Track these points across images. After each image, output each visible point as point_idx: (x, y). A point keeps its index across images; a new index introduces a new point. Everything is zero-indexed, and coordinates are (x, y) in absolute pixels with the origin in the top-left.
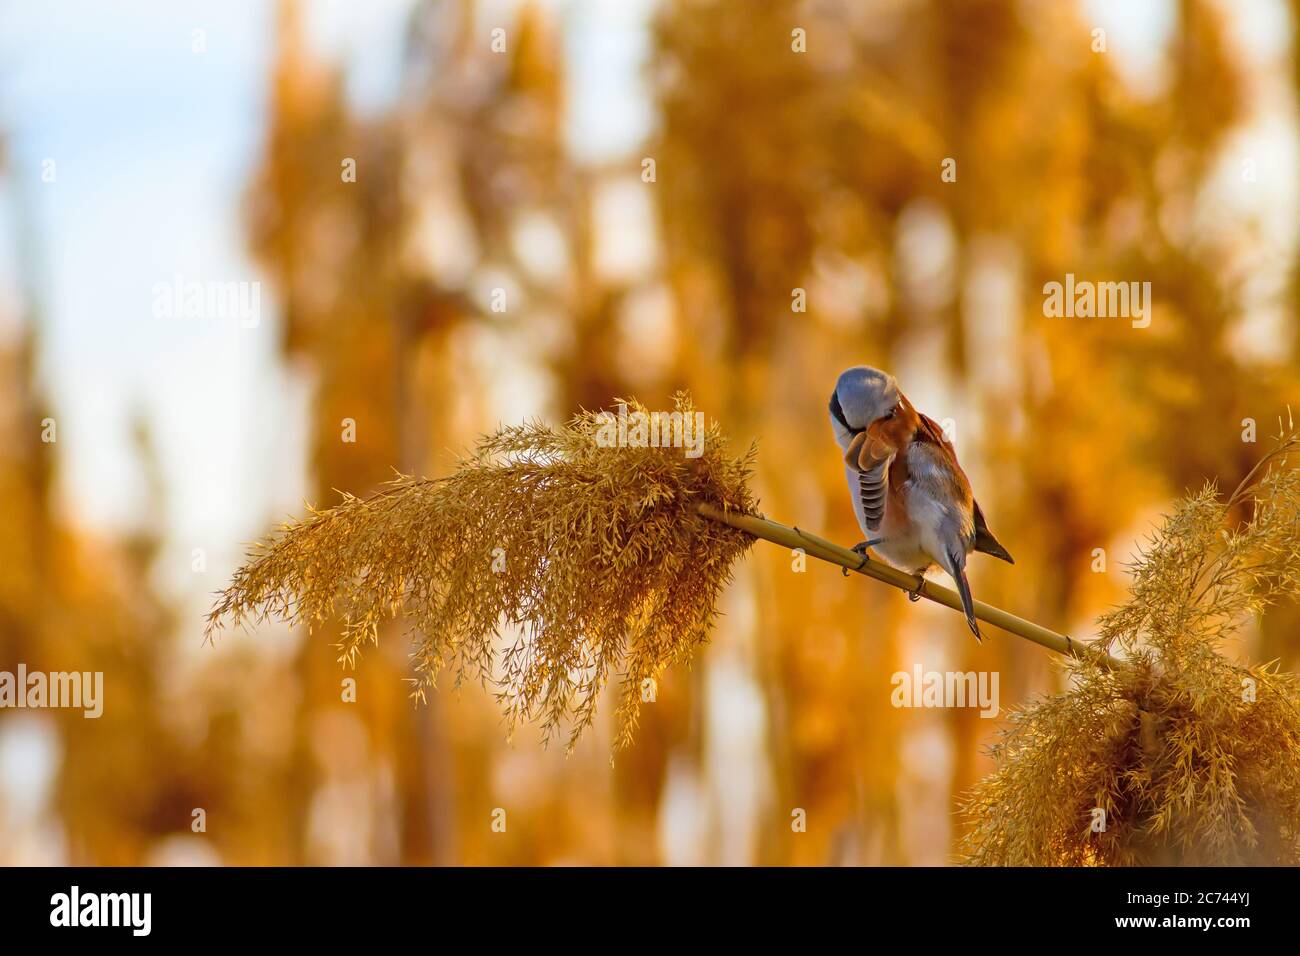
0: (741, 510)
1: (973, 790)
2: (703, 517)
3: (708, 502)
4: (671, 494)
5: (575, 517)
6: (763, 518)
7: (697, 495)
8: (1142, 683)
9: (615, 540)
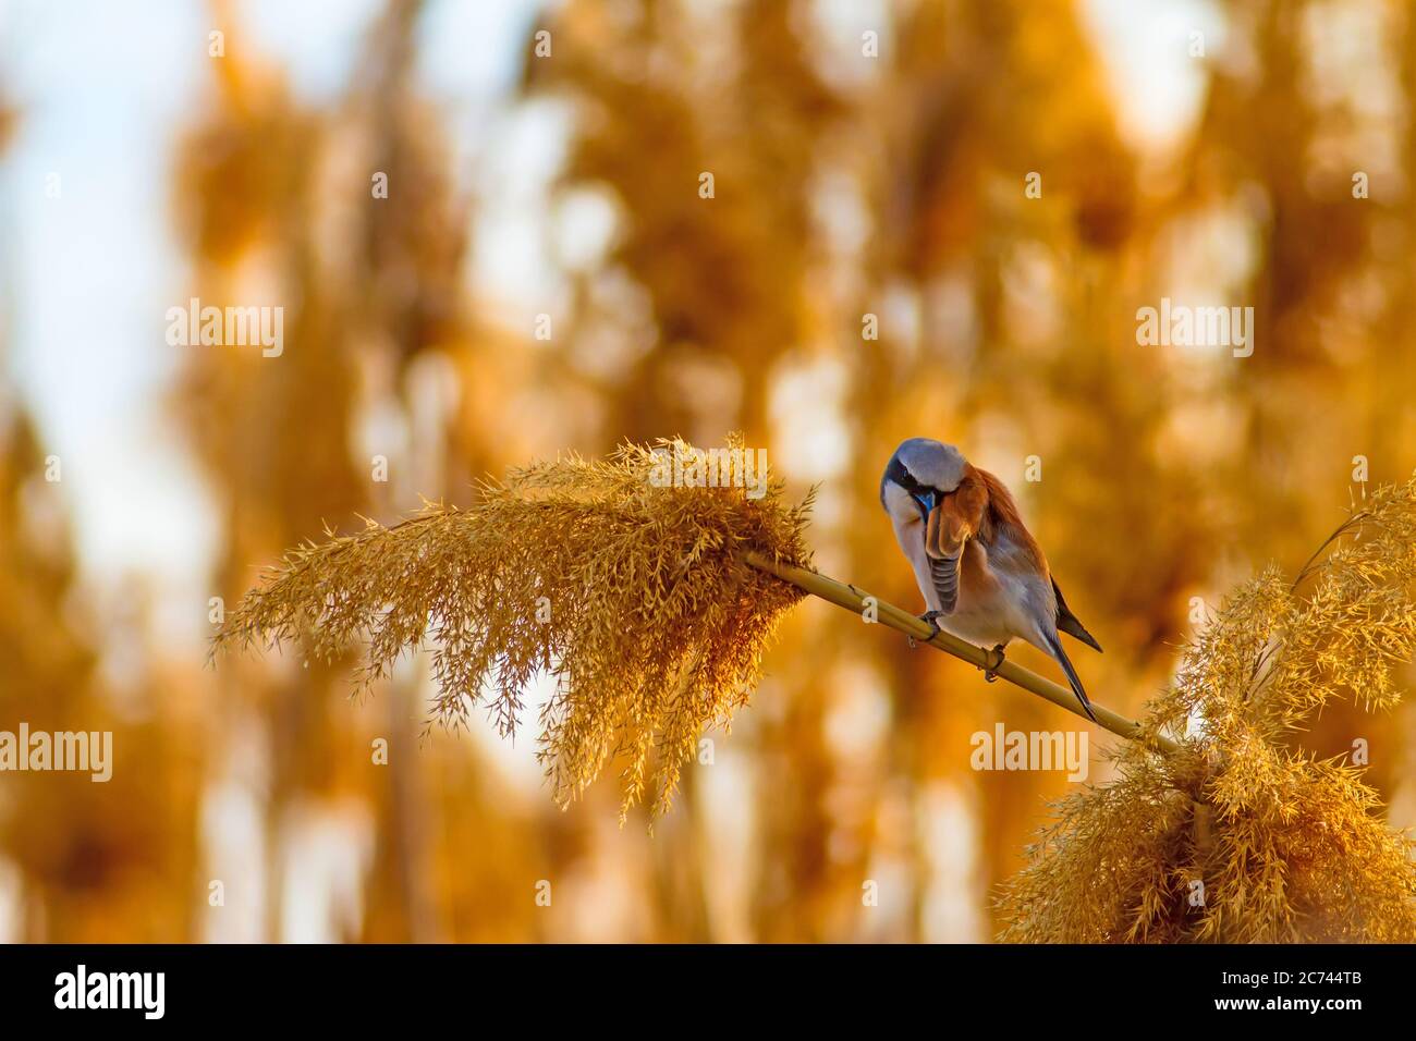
0: (793, 562)
1: (1008, 883)
2: (751, 567)
3: (758, 551)
4: (720, 540)
5: (616, 558)
6: (816, 572)
7: (747, 542)
8: (1197, 773)
9: (658, 591)
